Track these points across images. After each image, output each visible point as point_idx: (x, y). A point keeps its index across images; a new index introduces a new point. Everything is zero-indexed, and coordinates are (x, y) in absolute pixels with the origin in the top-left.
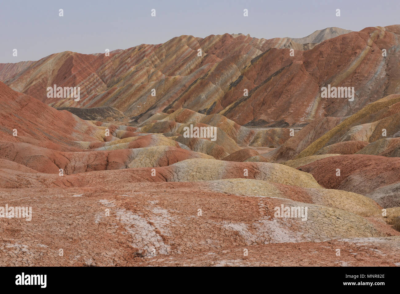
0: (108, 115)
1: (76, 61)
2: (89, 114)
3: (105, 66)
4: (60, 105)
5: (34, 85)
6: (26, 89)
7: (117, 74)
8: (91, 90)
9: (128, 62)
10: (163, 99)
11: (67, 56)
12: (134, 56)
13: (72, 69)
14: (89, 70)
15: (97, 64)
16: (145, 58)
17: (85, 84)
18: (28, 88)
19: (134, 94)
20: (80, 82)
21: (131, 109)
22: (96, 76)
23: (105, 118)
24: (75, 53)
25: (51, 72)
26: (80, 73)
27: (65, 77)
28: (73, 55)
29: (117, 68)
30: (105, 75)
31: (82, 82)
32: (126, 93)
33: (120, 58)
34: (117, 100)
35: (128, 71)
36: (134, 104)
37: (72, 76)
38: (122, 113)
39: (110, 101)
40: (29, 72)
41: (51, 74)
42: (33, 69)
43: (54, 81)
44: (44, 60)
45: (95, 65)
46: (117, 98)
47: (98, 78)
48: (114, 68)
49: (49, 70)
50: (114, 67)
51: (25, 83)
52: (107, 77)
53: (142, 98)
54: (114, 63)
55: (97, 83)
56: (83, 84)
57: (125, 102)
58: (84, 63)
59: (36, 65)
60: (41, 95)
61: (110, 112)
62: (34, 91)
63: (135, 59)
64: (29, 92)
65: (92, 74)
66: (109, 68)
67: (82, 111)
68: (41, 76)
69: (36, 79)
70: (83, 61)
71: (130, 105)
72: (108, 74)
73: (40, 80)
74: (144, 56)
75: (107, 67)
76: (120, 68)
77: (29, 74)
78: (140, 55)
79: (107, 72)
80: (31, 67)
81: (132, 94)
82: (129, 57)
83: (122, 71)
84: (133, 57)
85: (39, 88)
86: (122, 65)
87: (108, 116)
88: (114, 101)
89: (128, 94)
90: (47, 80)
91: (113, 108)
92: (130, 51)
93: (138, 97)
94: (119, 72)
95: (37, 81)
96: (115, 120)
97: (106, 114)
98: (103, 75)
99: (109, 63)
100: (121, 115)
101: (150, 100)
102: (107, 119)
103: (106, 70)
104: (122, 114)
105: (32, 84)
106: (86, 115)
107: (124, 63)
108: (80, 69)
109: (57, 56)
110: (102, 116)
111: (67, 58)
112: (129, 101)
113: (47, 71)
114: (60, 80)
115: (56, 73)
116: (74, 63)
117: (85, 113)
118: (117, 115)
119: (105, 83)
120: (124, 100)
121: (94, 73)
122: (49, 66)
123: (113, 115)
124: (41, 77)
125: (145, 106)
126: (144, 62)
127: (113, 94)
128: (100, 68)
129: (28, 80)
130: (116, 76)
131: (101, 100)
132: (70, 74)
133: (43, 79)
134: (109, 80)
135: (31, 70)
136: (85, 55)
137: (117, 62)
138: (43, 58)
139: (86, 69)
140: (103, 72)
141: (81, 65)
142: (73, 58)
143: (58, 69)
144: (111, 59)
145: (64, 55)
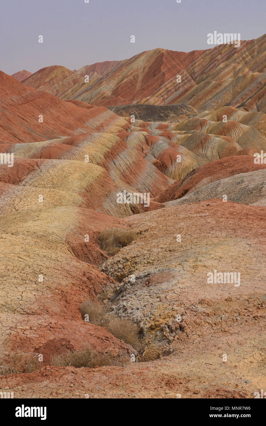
0: (181, 112)
1: (166, 58)
2: (163, 111)
3: (195, 63)
4: (145, 102)
5: (125, 83)
6: (117, 86)
7: (206, 71)
8: (179, 88)
9: (218, 59)
10: (238, 96)
11: (158, 53)
12: (225, 52)
13: (163, 66)
14: (179, 67)
15: (187, 61)
16: (236, 55)
17: (173, 82)
18: (119, 85)
19: (210, 92)
20: (169, 79)
21: (205, 106)
22: (185, 73)
23: (178, 116)
24: (166, 50)
25: (142, 69)
26: (169, 70)
27: (155, 75)
28: (164, 52)
29: (207, 65)
30: (195, 72)
31: (171, 79)
32: (202, 90)
33: (211, 55)
34: (193, 97)
35: (217, 68)
36: (209, 102)
37: (161, 73)
38: (196, 110)
39: (187, 99)
40: (121, 70)
41: (142, 71)
42: (125, 67)
43: (144, 79)
44: (136, 58)
45: (185, 62)
46: (194, 95)
47: (188, 75)
48: (204, 66)
49: (140, 68)
50: (204, 64)
51: (117, 80)
52: (196, 74)
53: (218, 95)
54: (204, 60)
55: (186, 81)
56: (172, 81)
57: (201, 100)
58: (175, 60)
59: (128, 63)
60: (131, 92)
61: (183, 110)
62: (125, 88)
63: (225, 55)
64: (120, 89)
65: (182, 72)
66: (199, 65)
67: (156, 108)
68: (132, 73)
69: (128, 77)
70: (173, 58)
71: (205, 103)
72: (198, 71)
73: (131, 77)
74: (235, 53)
75: (197, 64)
76: (210, 65)
77: (122, 71)
78: (231, 52)
79: (196, 70)
80: (124, 65)
81: (209, 92)
82: (219, 54)
83: (212, 68)
84: (223, 53)
85: (130, 85)
86: (212, 62)
87: (181, 114)
88: (191, 98)
89: (205, 92)
90: (138, 78)
91: (188, 106)
92: (221, 48)
93: (214, 94)
94: (208, 69)
95: (129, 78)
96: (187, 117)
97: (179, 112)
98: (192, 72)
99: (200, 59)
100: (195, 113)
101: (226, 98)
102: (180, 116)
103: (196, 67)
104: (197, 112)
105: (124, 81)
106: (160, 112)
107: (214, 60)
108: (170, 66)
109: (148, 53)
110: (175, 113)
111: (159, 55)
112: (205, 99)
113: (138, 68)
114: (150, 78)
115: (147, 70)
116: (164, 61)
117: (159, 110)
118: (190, 113)
119: (194, 80)
120: (200, 97)
121: (185, 70)
122: (140, 63)
123: (186, 112)
124: (132, 75)
125: (220, 104)
126: (234, 58)
127: (190, 91)
128: (190, 65)
129: (120, 77)
130: (205, 73)
131: (179, 98)
132: (160, 71)
133: (134, 76)
134: (199, 78)
135: (123, 68)
136: (176, 52)
137: (208, 59)
138: (135, 55)
139: (176, 67)
140: (193, 69)
141: (171, 62)
142: (164, 55)
143: (149, 66)
144: (202, 56)
145: (155, 52)
